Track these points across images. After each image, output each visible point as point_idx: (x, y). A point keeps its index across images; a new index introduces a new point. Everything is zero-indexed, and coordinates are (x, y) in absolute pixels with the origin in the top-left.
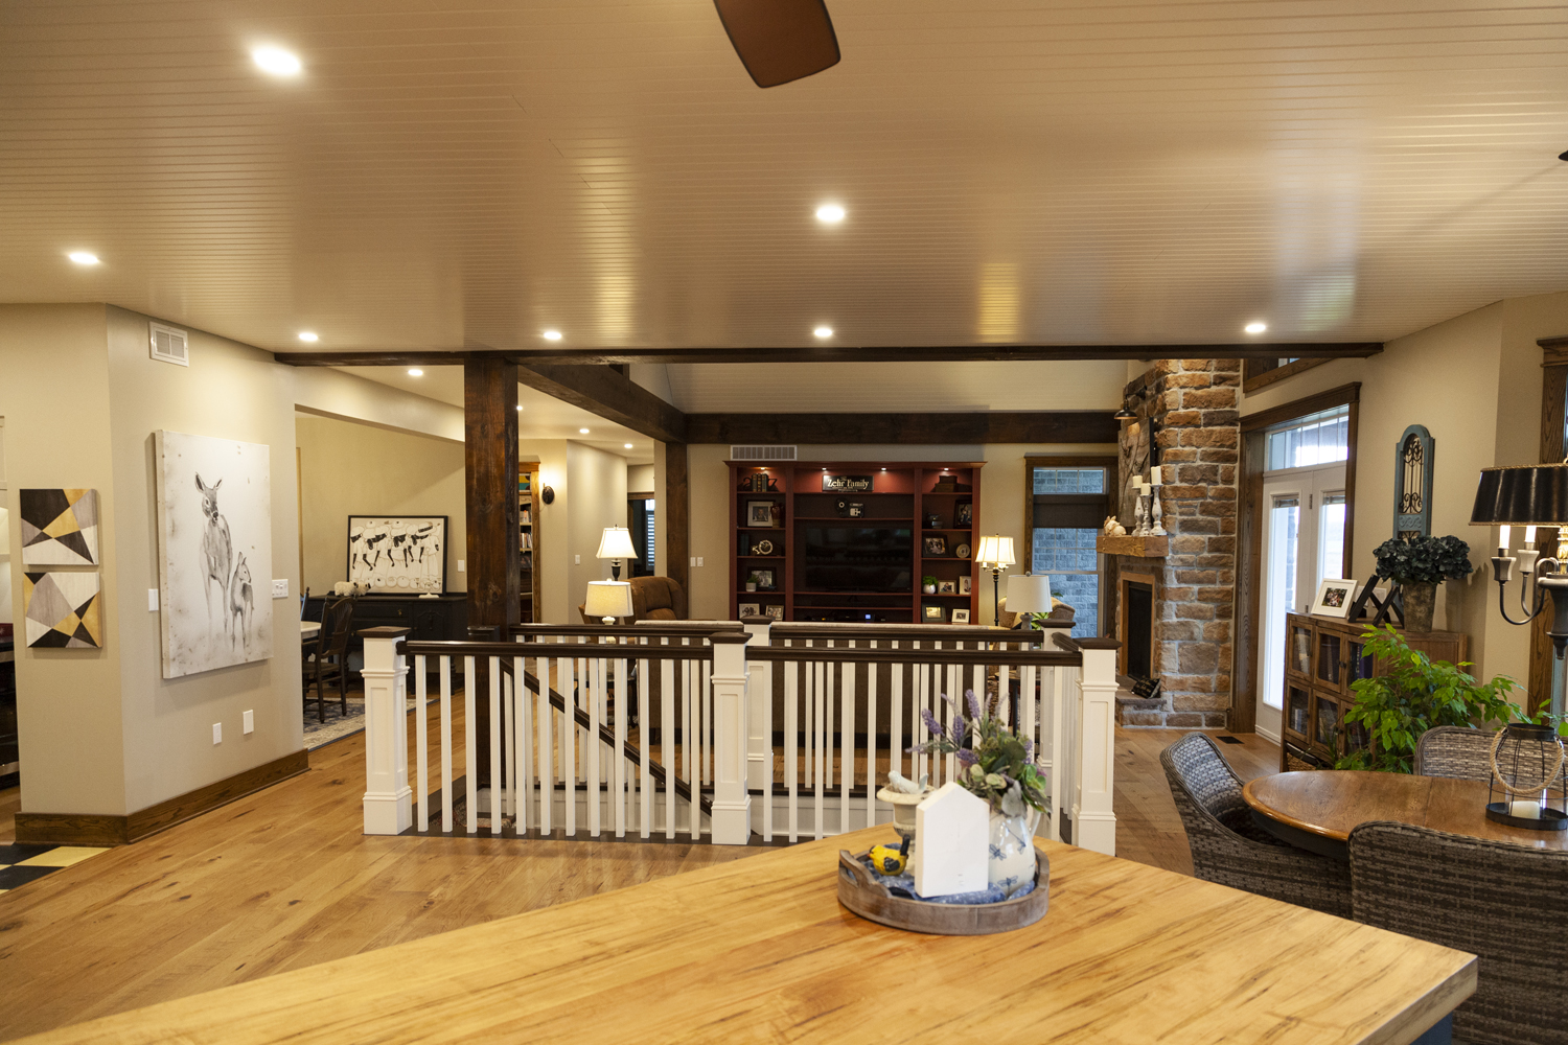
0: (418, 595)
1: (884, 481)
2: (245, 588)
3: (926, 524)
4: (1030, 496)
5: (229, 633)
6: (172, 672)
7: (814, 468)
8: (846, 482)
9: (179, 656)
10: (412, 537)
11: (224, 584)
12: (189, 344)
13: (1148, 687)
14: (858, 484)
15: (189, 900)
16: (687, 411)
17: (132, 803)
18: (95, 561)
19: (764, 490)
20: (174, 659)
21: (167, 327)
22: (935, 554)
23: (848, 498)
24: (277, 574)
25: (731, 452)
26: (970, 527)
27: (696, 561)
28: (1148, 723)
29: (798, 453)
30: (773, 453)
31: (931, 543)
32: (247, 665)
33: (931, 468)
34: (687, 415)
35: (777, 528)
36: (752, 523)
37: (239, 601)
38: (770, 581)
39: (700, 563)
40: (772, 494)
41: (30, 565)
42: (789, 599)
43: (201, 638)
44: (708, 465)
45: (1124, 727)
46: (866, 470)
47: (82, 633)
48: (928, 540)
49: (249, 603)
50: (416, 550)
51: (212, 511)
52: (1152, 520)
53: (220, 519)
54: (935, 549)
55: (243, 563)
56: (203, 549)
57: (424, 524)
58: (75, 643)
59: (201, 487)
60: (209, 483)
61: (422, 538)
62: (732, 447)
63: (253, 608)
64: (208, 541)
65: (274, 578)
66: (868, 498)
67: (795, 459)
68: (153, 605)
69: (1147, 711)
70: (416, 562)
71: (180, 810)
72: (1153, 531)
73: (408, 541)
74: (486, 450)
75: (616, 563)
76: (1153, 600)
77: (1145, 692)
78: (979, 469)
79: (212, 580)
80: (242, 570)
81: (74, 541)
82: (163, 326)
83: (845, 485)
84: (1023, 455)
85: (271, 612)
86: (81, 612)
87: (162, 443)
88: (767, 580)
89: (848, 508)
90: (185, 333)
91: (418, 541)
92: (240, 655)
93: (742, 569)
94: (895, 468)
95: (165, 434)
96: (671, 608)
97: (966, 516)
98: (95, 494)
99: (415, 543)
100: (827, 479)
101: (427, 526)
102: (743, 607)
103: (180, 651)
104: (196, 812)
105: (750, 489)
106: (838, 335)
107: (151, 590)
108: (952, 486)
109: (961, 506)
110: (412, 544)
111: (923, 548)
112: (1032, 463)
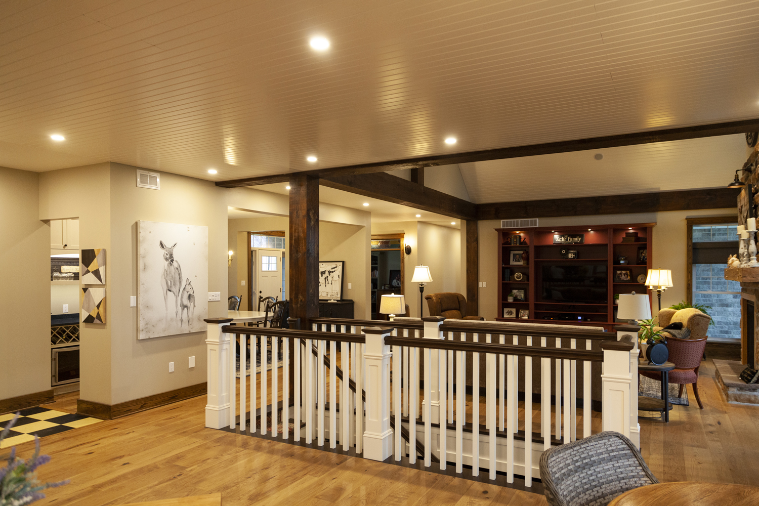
0: (327, 300)
1: (591, 237)
2: (190, 296)
3: (616, 262)
4: (690, 244)
5: (179, 318)
6: (142, 336)
7: (548, 231)
8: (567, 238)
9: (146, 328)
10: (329, 272)
11: (176, 294)
12: (160, 180)
13: (749, 375)
14: (574, 239)
15: (93, 454)
16: (478, 202)
17: (114, 399)
18: (104, 283)
19: (518, 244)
20: (142, 330)
21: (147, 172)
22: (623, 280)
23: (568, 247)
24: (211, 289)
25: (501, 224)
26: (645, 263)
27: (482, 284)
28: (750, 401)
29: (538, 223)
30: (525, 223)
31: (621, 274)
32: (190, 334)
33: (622, 228)
34: (478, 205)
35: (525, 265)
36: (512, 263)
37: (186, 302)
38: (523, 295)
39: (484, 285)
40: (523, 245)
41: (85, 285)
42: (532, 306)
43: (160, 320)
44: (488, 231)
45: (730, 402)
46: (579, 231)
47: (98, 316)
48: (619, 272)
49: (192, 304)
50: (330, 278)
51: (170, 259)
52: (749, 255)
53: (175, 264)
54: (623, 277)
55: (189, 284)
56: (163, 277)
57: (334, 265)
58: (97, 321)
59: (163, 247)
60: (168, 245)
61: (333, 272)
62: (502, 221)
63: (195, 306)
64: (166, 273)
65: (209, 291)
66: (580, 248)
67: (537, 226)
68: (133, 303)
69: (748, 393)
70: (330, 284)
71: (145, 404)
72: (749, 264)
73: (327, 273)
74: (298, 225)
75: (422, 285)
76: (755, 313)
77: (746, 378)
78: (651, 228)
79: (169, 292)
80: (188, 287)
81: (97, 273)
82: (143, 171)
83: (567, 240)
84: (685, 218)
85: (207, 308)
86: (98, 306)
87: (139, 227)
88: (520, 294)
89: (567, 253)
90: (159, 174)
91: (331, 273)
92: (186, 329)
93: (505, 289)
94: (598, 229)
95: (141, 222)
96: (459, 310)
97: (644, 257)
98: (105, 251)
99: (330, 275)
100: (557, 237)
101: (335, 266)
102: (506, 310)
103: (147, 326)
104: (157, 405)
105: (510, 244)
106: (460, 142)
107: (132, 297)
108: (633, 239)
109: (642, 251)
110: (328, 275)
111: (614, 277)
112: (691, 222)
